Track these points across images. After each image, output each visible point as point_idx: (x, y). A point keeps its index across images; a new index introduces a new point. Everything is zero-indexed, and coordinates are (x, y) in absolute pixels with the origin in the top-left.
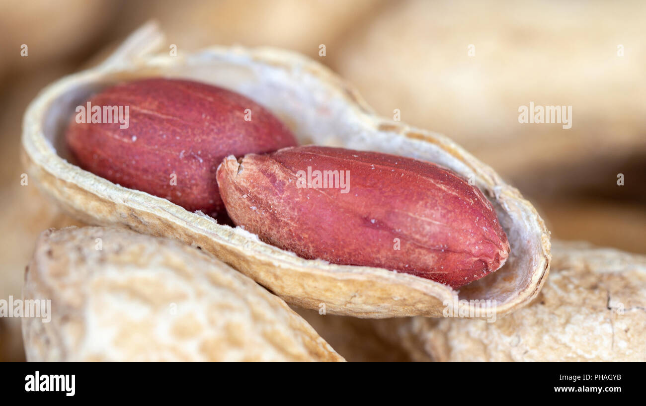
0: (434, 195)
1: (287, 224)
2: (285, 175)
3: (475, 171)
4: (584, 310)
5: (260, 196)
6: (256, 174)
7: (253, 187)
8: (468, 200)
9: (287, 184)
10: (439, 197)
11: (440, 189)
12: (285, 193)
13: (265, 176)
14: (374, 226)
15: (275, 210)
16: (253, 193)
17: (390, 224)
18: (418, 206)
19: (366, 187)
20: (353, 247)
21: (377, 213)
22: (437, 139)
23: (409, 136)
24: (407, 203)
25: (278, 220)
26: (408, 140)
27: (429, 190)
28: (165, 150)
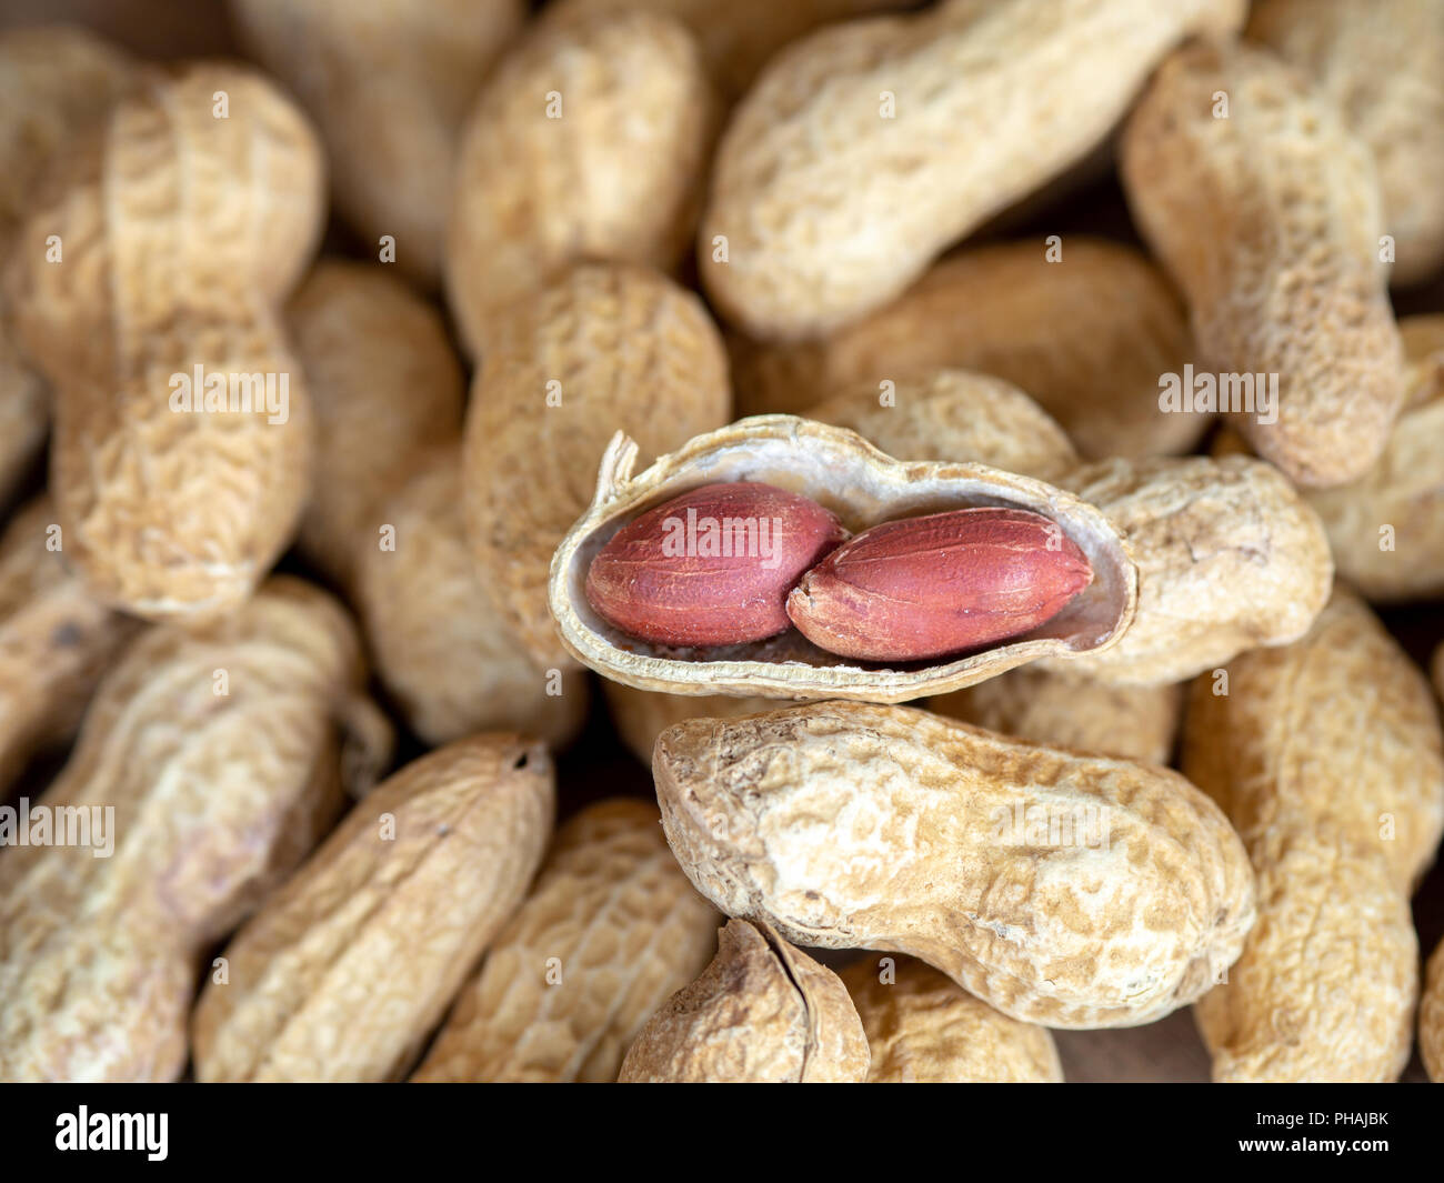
0: (1015, 563)
1: (880, 641)
2: (862, 597)
3: (1023, 489)
4: (1173, 574)
5: (845, 625)
6: (831, 604)
7: (835, 617)
9: (869, 605)
10: (1021, 562)
11: (1017, 553)
12: (869, 615)
13: (843, 604)
14: (968, 615)
15: (865, 632)
16: (835, 623)
17: (983, 608)
18: (1006, 581)
19: (947, 580)
20: (952, 638)
21: (968, 602)
22: (973, 470)
23: (942, 475)
24: (993, 582)
25: (869, 640)
26: (943, 481)
27: (1008, 559)
28: (725, 606)
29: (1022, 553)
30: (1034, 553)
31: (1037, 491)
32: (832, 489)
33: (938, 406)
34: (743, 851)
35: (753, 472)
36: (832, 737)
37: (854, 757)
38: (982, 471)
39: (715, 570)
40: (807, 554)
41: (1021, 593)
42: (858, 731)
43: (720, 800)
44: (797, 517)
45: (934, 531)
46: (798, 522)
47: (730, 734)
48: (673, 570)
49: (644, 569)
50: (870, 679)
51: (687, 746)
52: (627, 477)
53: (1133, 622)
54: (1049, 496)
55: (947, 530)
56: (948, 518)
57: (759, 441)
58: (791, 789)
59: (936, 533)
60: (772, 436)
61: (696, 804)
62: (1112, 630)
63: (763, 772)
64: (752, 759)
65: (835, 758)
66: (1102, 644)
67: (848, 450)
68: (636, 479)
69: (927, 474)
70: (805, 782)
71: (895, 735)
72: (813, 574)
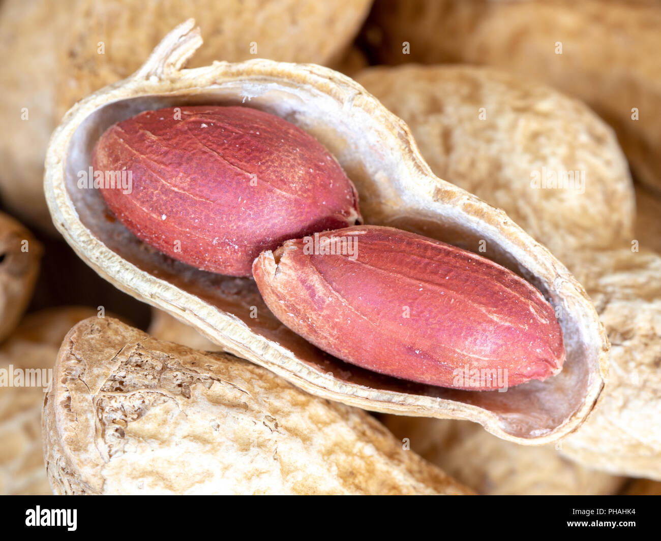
0: (484, 330)
1: (326, 338)
2: (325, 291)
5: (299, 307)
6: (294, 282)
7: (291, 296)
8: (522, 326)
9: (327, 302)
10: (490, 332)
11: (491, 321)
12: (325, 311)
13: (304, 288)
14: (417, 356)
15: (314, 324)
16: (291, 301)
17: (435, 356)
18: (467, 342)
21: (424, 344)
22: (496, 218)
23: (467, 208)
24: (455, 337)
25: (316, 332)
26: (465, 214)
27: (479, 323)
28: (197, 235)
29: (497, 323)
30: (509, 328)
31: (549, 265)
32: (368, 165)
33: (527, 124)
34: (83, 479)
35: (304, 113)
36: (225, 410)
37: (235, 440)
38: (505, 223)
39: (201, 197)
40: (302, 221)
41: (478, 360)
42: (256, 414)
43: (87, 420)
44: (311, 181)
45: (427, 260)
46: (310, 187)
47: (136, 358)
48: (163, 178)
49: (139, 162)
50: (299, 368)
51: (92, 349)
52: (178, 65)
53: (574, 430)
54: (558, 276)
55: (439, 266)
56: (448, 253)
57: (315, 91)
58: (155, 444)
59: (428, 264)
60: (329, 92)
61: (66, 411)
62: (552, 428)
63: (140, 413)
64: (138, 395)
65: (215, 434)
66: (536, 437)
67: (393, 141)
68: (184, 71)
69: (453, 200)
70: (173, 444)
71: (293, 432)
72: (295, 244)
